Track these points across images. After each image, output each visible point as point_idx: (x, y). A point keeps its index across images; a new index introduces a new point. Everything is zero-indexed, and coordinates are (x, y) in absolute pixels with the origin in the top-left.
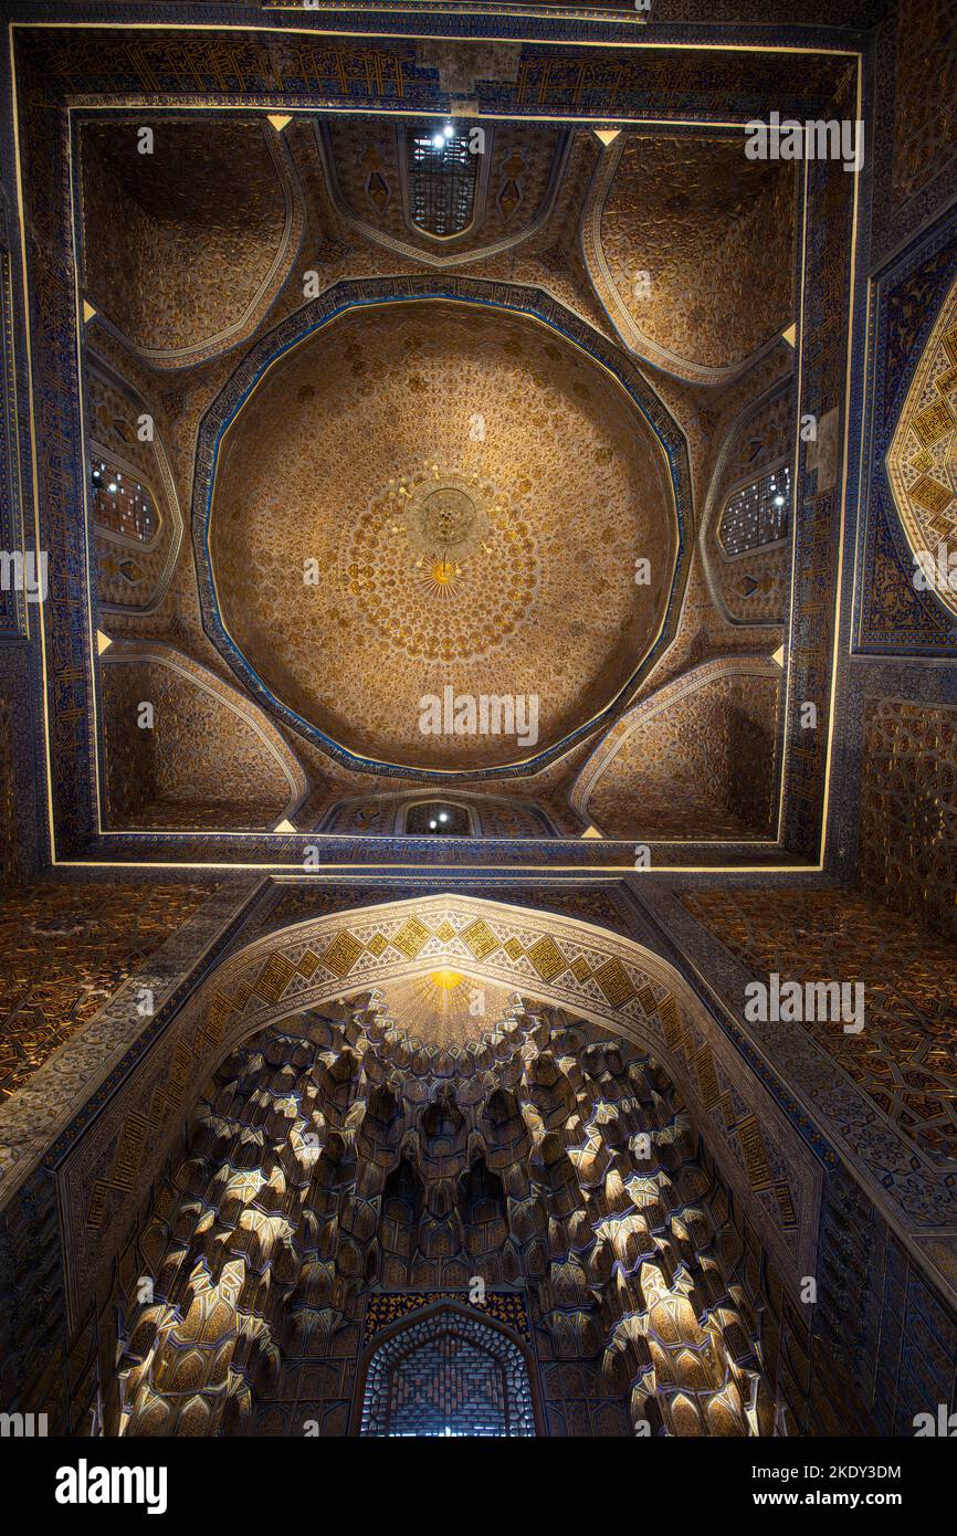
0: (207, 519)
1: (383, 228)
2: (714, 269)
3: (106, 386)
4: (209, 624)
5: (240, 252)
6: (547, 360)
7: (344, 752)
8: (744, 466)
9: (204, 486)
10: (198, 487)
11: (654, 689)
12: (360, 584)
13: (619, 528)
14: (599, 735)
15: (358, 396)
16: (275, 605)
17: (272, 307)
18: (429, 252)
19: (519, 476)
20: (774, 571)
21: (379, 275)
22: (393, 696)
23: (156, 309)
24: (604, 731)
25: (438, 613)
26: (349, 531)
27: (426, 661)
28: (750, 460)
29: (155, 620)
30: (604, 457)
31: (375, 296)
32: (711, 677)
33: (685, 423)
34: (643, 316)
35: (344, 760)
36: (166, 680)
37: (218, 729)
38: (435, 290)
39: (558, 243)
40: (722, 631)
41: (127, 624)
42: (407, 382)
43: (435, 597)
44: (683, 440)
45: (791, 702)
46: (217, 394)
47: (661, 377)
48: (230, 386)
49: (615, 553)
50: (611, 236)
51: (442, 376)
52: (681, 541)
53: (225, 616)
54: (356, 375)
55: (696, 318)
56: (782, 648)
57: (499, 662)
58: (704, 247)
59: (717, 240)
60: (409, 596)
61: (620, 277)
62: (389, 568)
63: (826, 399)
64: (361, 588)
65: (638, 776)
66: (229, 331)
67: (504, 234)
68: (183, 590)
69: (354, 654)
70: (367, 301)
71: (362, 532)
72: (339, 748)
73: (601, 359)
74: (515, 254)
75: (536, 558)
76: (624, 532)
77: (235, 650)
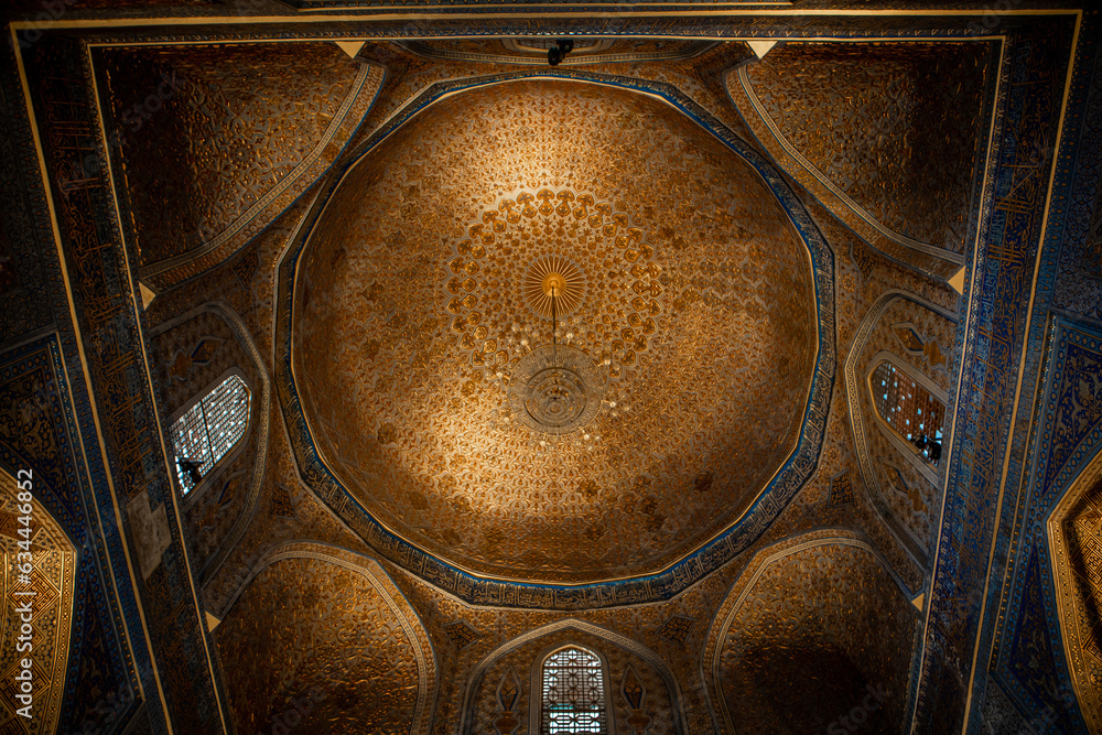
0: (817, 369)
1: (628, 654)
2: (302, 642)
3: (911, 527)
4: (825, 259)
5: (764, 626)
6: (457, 529)
7: (674, 102)
8: (234, 475)
9: (818, 405)
10: (824, 405)
11: (296, 207)
12: (648, 275)
13: (361, 361)
14: (356, 142)
15: (650, 476)
16: (746, 260)
17: (736, 579)
18: (583, 632)
19: (476, 399)
20: (176, 383)
21: (630, 608)
22: (611, 151)
23: (850, 581)
24: (351, 148)
25: (559, 242)
26: (660, 333)
27: (571, 189)
28: (228, 483)
29: (891, 282)
30: (386, 434)
31: (634, 585)
32: (227, 235)
33: (305, 496)
34: (366, 591)
35: (674, 93)
36: (887, 210)
37: (829, 141)
38: (575, 593)
39: (458, 653)
40: (224, 291)
41: (925, 289)
42: (599, 492)
43: (563, 259)
44: (304, 477)
45: (119, 242)
46: (796, 496)
47: (337, 540)
48: (783, 503)
49: (363, 332)
50: (408, 664)
51: (563, 499)
52: (290, 368)
53: (807, 262)
54: (651, 499)
55: (312, 597)
56: (146, 306)
57: (484, 192)
58: (315, 659)
59: (303, 668)
60: (593, 260)
61: (394, 626)
62: (615, 292)
63: (160, 581)
64: (647, 271)
65: (301, 96)
66: (780, 556)
67: (511, 655)
68: (853, 302)
69: (657, 199)
70: (641, 580)
71: (646, 332)
72: (680, 106)
73: (402, 542)
74: (500, 639)
75: (451, 312)
76: (355, 357)
77: (799, 227)
